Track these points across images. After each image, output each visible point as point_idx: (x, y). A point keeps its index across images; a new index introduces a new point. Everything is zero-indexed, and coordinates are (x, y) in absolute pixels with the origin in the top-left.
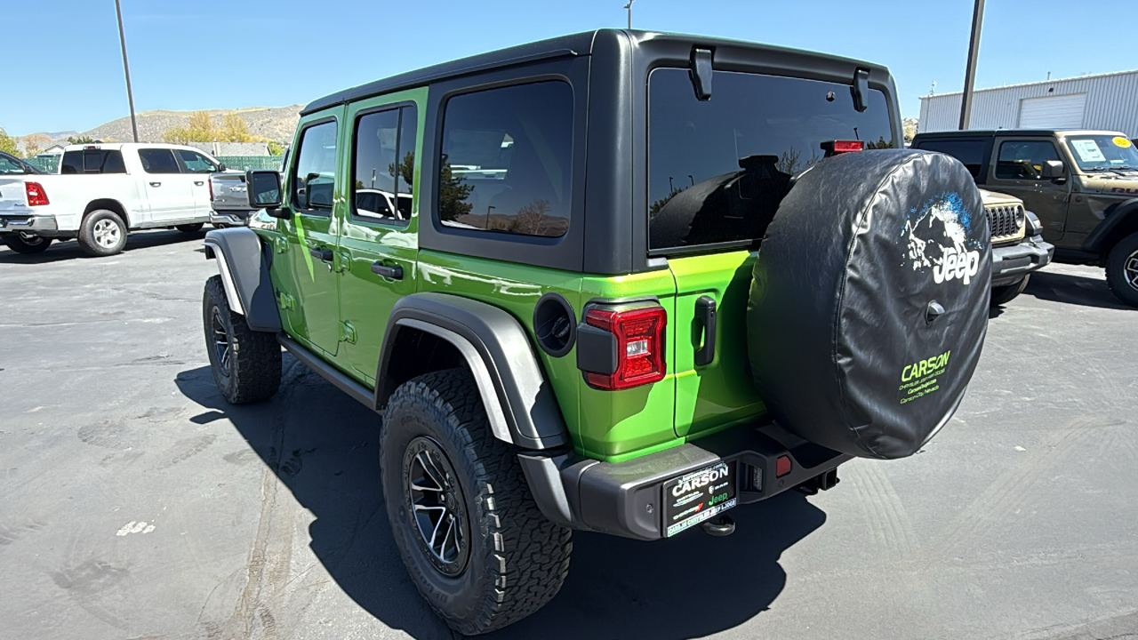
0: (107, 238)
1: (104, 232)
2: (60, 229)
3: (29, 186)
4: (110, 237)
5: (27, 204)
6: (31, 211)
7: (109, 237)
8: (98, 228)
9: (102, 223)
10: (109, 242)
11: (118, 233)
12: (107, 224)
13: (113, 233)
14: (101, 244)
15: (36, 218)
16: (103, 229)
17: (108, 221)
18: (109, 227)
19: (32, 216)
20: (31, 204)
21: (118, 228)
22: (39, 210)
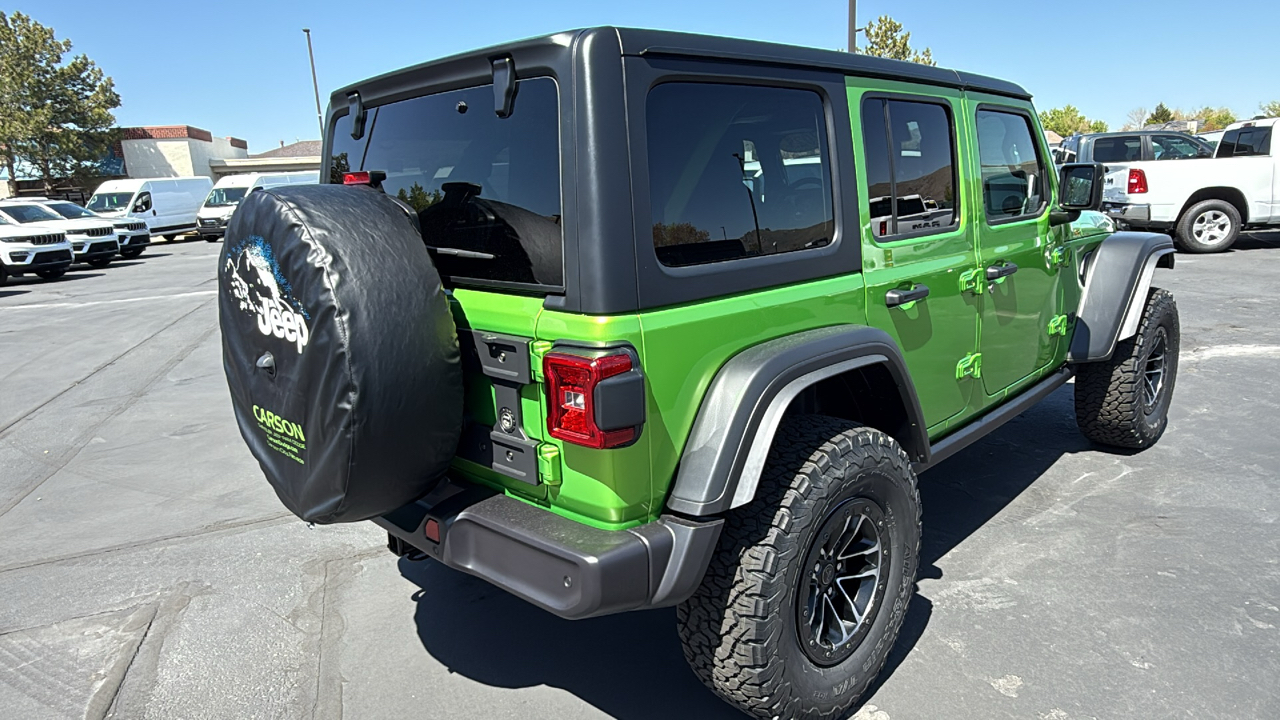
0: (1212, 233)
1: (1209, 225)
2: (1152, 219)
3: (1133, 173)
4: (1216, 232)
5: (1126, 191)
6: (1128, 199)
7: (1214, 231)
8: (1202, 220)
9: (1209, 215)
10: (1212, 238)
11: (1228, 229)
12: (1216, 217)
13: (1222, 227)
14: (1200, 240)
15: (1130, 207)
16: (1209, 222)
17: (1218, 212)
18: (1218, 220)
19: (1128, 204)
20: (1129, 192)
21: (1229, 223)
22: (1136, 199)
